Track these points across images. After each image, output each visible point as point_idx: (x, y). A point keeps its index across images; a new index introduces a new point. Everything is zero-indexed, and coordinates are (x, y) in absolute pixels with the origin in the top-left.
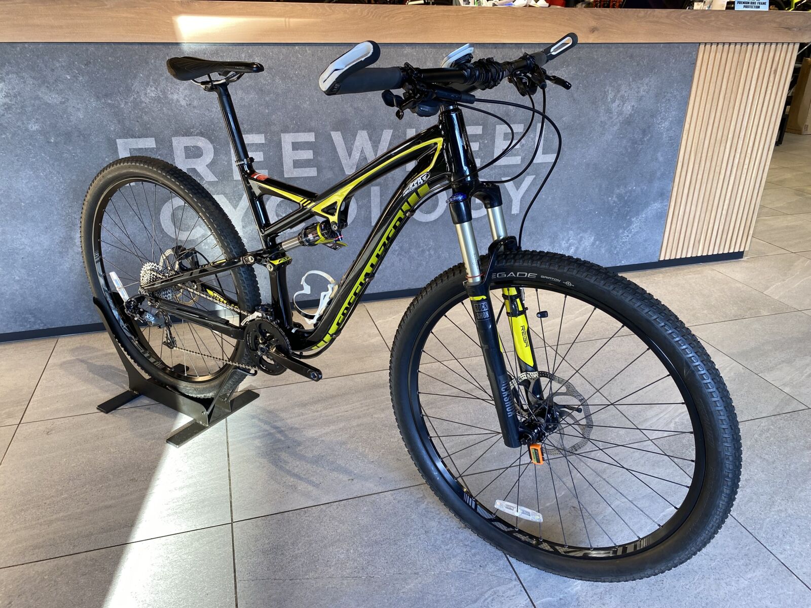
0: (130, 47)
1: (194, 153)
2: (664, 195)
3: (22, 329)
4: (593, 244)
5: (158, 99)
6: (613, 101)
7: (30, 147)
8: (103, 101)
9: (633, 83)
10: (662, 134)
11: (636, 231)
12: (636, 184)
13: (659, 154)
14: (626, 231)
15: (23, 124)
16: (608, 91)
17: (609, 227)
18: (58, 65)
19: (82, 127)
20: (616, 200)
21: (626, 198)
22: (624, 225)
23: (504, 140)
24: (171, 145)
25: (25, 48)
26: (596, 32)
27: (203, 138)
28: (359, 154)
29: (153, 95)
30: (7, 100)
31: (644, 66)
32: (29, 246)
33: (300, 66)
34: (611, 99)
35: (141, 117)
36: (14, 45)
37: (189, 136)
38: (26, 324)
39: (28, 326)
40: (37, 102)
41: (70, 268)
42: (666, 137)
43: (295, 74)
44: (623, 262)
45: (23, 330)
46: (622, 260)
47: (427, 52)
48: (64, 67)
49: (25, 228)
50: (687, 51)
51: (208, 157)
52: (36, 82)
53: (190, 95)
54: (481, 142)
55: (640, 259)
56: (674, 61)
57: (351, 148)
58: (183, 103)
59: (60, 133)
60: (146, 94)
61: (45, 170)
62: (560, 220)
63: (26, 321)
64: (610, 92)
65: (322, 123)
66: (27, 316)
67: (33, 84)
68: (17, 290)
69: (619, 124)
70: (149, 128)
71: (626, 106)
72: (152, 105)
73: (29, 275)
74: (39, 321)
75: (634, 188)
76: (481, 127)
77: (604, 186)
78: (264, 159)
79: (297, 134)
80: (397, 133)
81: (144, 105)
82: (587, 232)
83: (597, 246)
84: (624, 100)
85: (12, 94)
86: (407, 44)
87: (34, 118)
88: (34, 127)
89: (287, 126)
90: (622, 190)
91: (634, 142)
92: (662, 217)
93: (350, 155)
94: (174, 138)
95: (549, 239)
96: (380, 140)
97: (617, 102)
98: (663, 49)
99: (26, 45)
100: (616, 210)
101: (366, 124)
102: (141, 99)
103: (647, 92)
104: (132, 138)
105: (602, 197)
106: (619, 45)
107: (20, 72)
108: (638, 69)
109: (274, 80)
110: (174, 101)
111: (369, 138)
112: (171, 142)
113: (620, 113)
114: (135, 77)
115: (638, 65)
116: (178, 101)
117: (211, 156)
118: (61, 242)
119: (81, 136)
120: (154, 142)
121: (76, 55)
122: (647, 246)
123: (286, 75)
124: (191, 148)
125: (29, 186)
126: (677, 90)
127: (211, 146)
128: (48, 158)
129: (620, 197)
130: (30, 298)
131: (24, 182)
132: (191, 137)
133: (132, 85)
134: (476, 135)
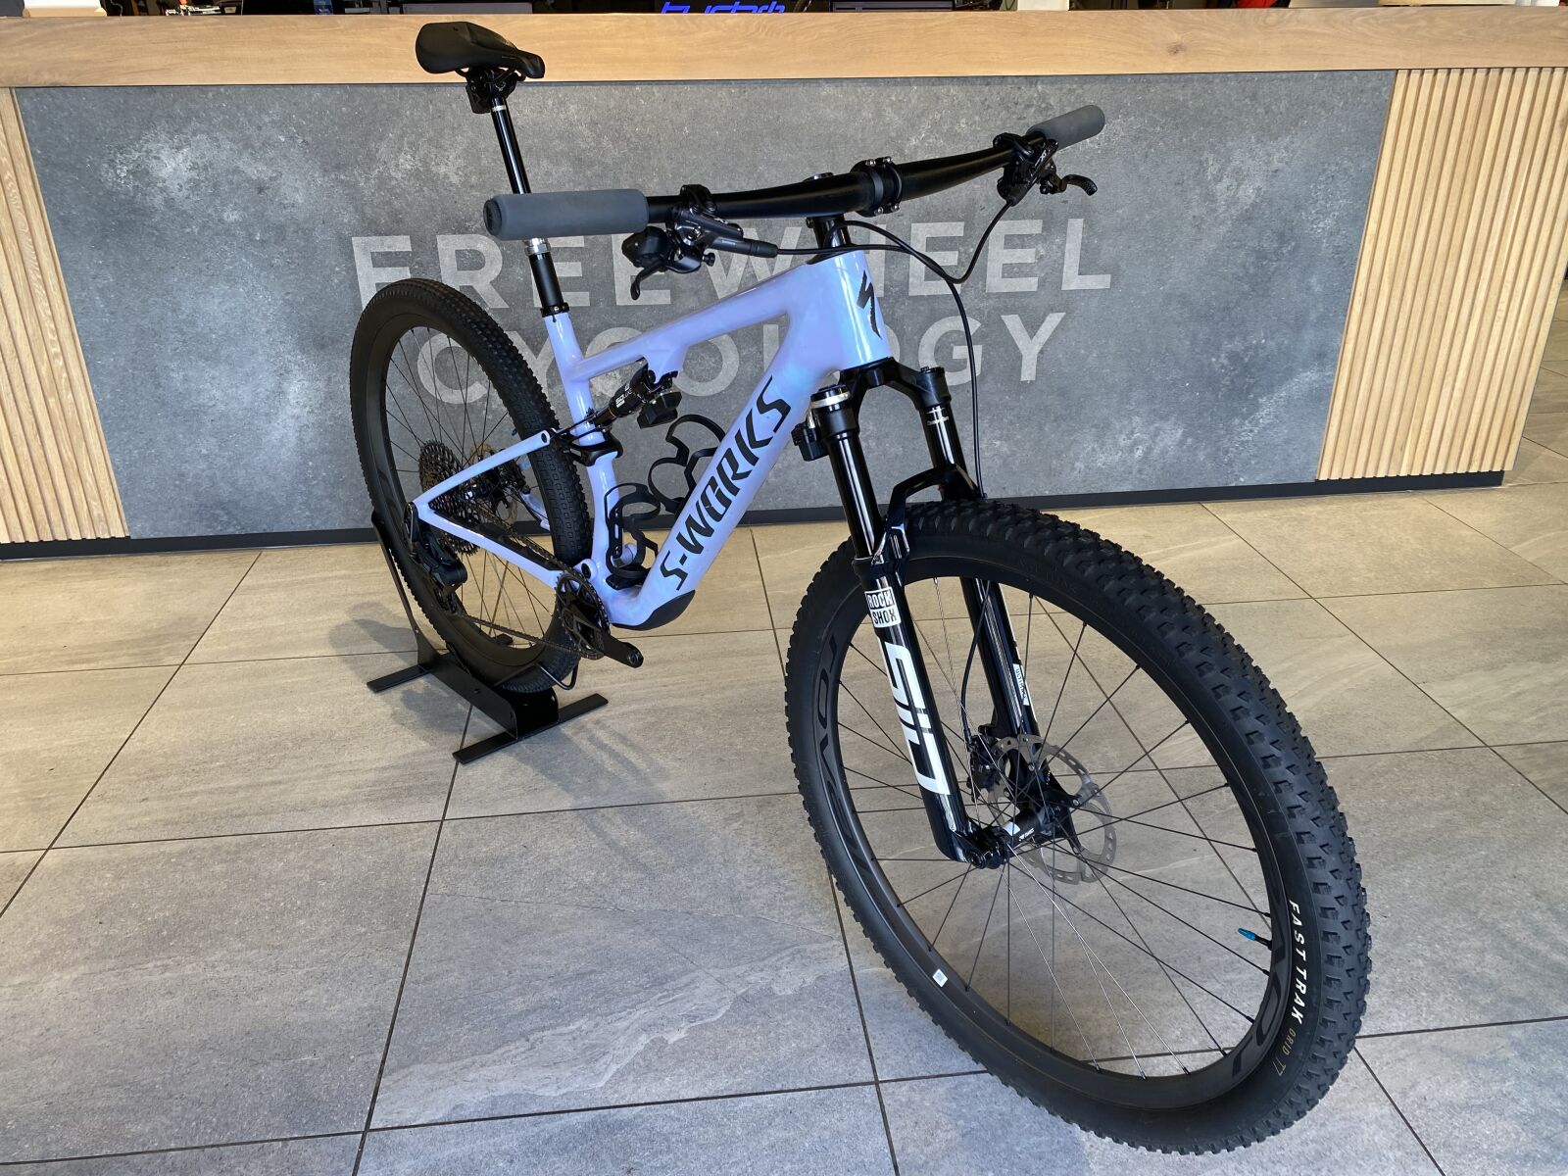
0: (375, 90)
1: (471, 261)
2: (1326, 357)
3: (210, 532)
4: (1181, 443)
5: (416, 174)
6: (1218, 179)
7: (226, 247)
8: (333, 176)
9: (1259, 145)
10: (1319, 241)
11: (1267, 422)
12: (1266, 333)
13: (1314, 280)
14: (1246, 422)
15: (216, 211)
16: (1207, 160)
17: (1213, 412)
18: (267, 119)
19: (301, 217)
20: (1226, 362)
21: (1246, 360)
22: (1244, 410)
23: (1006, 248)
24: (436, 248)
25: (221, 93)
26: (1181, 54)
27: (486, 238)
28: (742, 268)
29: (409, 167)
30: (194, 174)
31: (1281, 113)
32: (222, 402)
33: (643, 120)
34: (1213, 175)
35: (389, 203)
36: (204, 88)
37: (463, 233)
38: (215, 524)
39: (219, 528)
40: (236, 178)
41: (281, 441)
42: (1327, 248)
43: (634, 132)
44: (1242, 479)
45: (211, 534)
46: (1240, 476)
47: (863, 93)
48: (276, 124)
49: (217, 374)
50: (1369, 85)
51: (494, 268)
52: (235, 147)
53: (466, 167)
54: (962, 250)
55: (1276, 476)
56: (1342, 103)
58: (454, 179)
59: (269, 226)
60: (397, 165)
61: (245, 284)
62: (1115, 395)
63: (216, 520)
64: (1211, 163)
66: (218, 512)
67: (231, 149)
68: (203, 470)
69: (1229, 222)
70: (402, 220)
71: (1245, 190)
72: (406, 183)
73: (221, 448)
74: (235, 522)
75: (1263, 341)
76: (962, 224)
77: (1200, 336)
78: (583, 273)
81: (394, 182)
82: (1168, 420)
83: (1188, 447)
84: (1239, 177)
85: (201, 165)
86: (827, 80)
87: (231, 202)
88: (231, 216)
90: (1237, 345)
91: (1261, 255)
92: (1321, 398)
93: (727, 269)
94: (439, 237)
95: (1094, 430)
97: (1226, 181)
98: (1319, 81)
99: (222, 90)
100: (1226, 381)
102: (390, 174)
103: (1287, 163)
104: (375, 235)
105: (1198, 356)
106: (1229, 75)
107: (212, 131)
108: (1267, 121)
109: (600, 143)
110: (441, 177)
112: (435, 242)
113: (1233, 202)
114: (381, 139)
115: (1267, 113)
116: (446, 176)
117: (499, 267)
118: (268, 397)
119: (300, 233)
120: (409, 242)
121: (295, 104)
122: (1290, 451)
123: (619, 134)
124: (467, 253)
125: (224, 308)
126: (1349, 158)
127: (498, 251)
128: (251, 265)
129: (1234, 357)
130: (222, 484)
131: (216, 301)
132: (466, 235)
133: (377, 152)
134: (953, 239)
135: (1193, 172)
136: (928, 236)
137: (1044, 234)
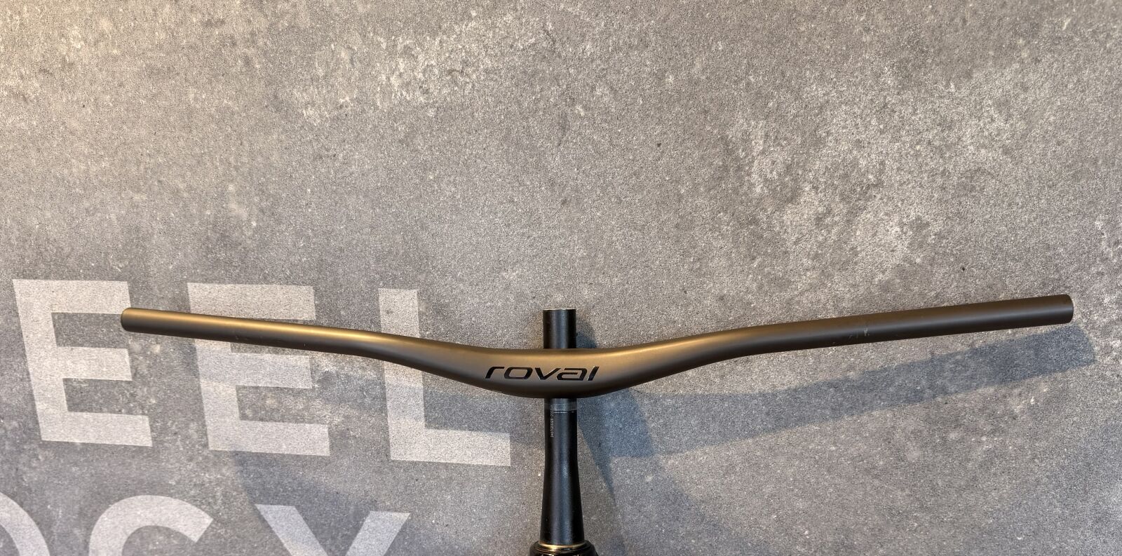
23: (236, 348)
135: (705, 172)
137: (324, 322)
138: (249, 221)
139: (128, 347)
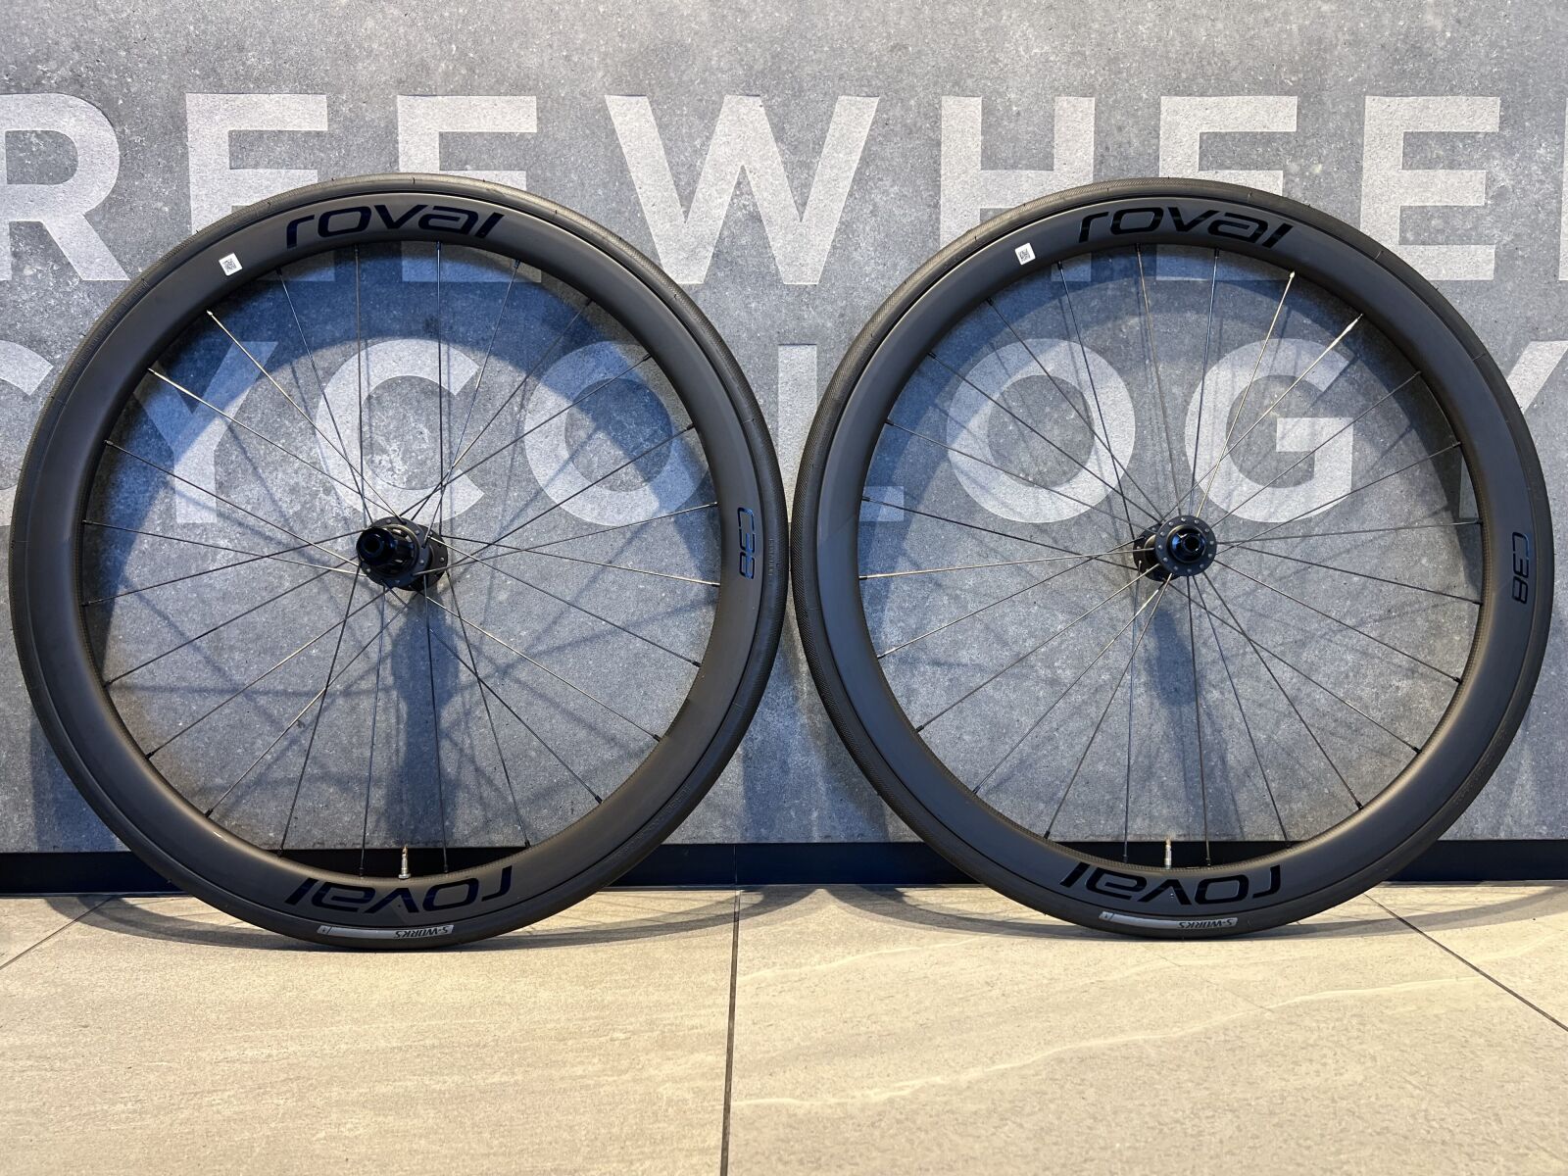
1: (41, 160)
23: (1408, 165)
27: (82, 103)
28: (727, 198)
37: (28, 91)
51: (97, 180)
54: (1294, 168)
57: (691, 166)
65: (567, 58)
76: (1294, 100)
79: (462, 100)
80: (898, 111)
89: (424, 67)
93: (687, 198)
96: (819, 143)
101: (758, 67)
111: (773, 126)
117: (110, 176)
124: (34, 140)
127: (108, 136)
132: (39, 97)
134: (1269, 138)
136: (1205, 129)
137: (1507, 133)
138: (1444, 31)
139: (1285, 168)
